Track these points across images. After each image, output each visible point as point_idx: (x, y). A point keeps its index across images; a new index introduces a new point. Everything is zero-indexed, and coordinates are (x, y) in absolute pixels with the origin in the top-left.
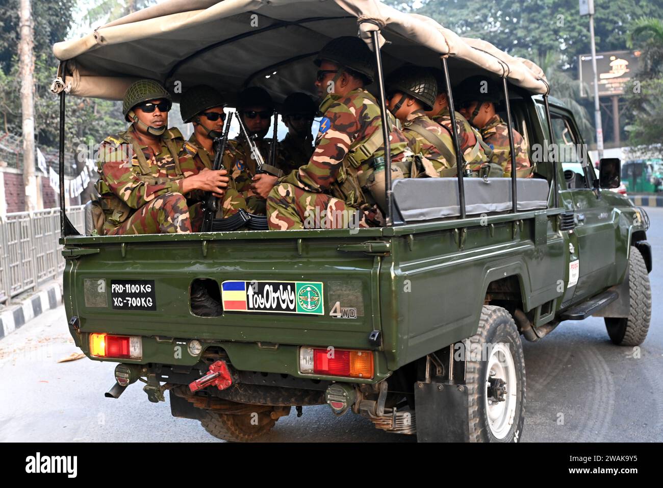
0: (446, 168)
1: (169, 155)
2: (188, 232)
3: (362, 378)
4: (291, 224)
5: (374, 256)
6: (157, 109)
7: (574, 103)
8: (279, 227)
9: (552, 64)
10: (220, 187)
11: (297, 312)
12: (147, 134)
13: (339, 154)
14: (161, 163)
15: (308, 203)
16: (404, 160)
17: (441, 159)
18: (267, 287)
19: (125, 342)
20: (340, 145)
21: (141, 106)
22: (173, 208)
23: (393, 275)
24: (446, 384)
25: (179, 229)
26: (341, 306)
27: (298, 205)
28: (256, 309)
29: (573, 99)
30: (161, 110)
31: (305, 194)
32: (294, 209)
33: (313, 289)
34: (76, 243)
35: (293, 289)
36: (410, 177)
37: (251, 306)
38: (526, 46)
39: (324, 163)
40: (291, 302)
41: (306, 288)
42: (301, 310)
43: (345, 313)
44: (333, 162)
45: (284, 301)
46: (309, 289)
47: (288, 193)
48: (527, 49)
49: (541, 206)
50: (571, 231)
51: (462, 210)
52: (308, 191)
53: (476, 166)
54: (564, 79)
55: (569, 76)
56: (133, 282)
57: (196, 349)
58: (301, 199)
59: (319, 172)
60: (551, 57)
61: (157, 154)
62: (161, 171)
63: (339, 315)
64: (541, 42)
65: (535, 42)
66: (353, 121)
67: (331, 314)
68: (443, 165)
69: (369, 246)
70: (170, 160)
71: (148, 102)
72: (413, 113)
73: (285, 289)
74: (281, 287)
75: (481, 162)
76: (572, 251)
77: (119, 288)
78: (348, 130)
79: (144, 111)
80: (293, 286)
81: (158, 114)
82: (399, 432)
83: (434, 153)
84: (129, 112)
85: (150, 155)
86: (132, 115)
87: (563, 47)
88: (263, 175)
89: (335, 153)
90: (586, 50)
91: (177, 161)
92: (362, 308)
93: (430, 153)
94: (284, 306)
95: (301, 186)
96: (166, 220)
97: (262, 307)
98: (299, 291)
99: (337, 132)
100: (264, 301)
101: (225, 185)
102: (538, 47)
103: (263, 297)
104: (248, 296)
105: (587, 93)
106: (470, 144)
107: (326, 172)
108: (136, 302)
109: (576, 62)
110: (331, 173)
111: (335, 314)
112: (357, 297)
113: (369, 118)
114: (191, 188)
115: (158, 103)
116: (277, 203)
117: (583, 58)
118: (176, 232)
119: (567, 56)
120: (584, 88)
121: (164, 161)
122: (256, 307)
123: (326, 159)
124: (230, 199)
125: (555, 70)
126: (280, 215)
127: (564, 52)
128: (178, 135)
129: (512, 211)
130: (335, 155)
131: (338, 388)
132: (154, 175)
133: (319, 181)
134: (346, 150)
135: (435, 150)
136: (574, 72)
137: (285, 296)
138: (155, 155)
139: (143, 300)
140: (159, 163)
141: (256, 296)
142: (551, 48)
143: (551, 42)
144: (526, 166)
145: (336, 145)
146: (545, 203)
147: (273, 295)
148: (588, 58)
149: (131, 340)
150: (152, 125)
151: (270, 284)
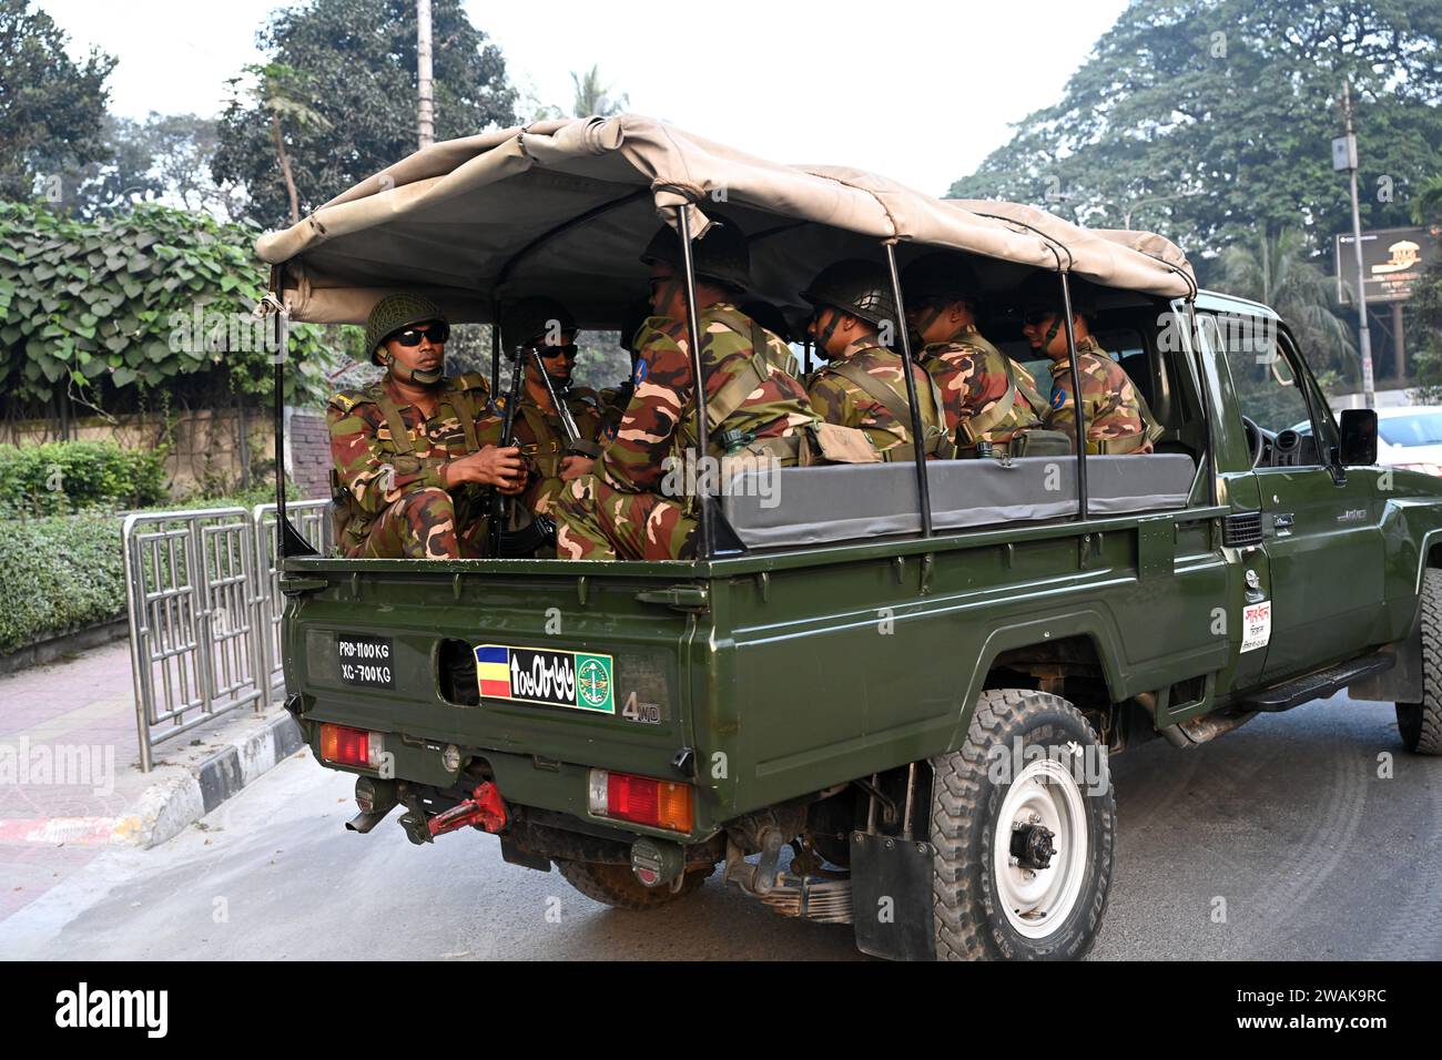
0: (905, 442)
1: (455, 419)
2: (445, 557)
3: (676, 830)
4: (587, 548)
5: (685, 614)
6: (425, 340)
7: (1327, 313)
8: (568, 554)
9: (1290, 249)
10: (506, 477)
11: (577, 707)
12: (411, 382)
13: (661, 425)
14: (438, 432)
15: (617, 512)
16: (788, 433)
17: (895, 426)
18: (537, 658)
19: (362, 739)
20: (661, 409)
21: (397, 335)
22: (419, 515)
23: (714, 648)
24: (899, 838)
25: (428, 552)
26: (638, 700)
27: (602, 515)
28: (523, 697)
29: (1324, 306)
30: (431, 341)
31: (616, 495)
32: (593, 521)
33: (599, 667)
34: (300, 569)
35: (571, 666)
36: (796, 465)
37: (516, 692)
38: (1246, 220)
39: (637, 442)
40: (570, 687)
41: (588, 664)
42: (583, 703)
43: (643, 713)
44: (651, 439)
45: (559, 685)
46: (593, 667)
47: (587, 492)
48: (1248, 225)
49: (1167, 504)
50: (1251, 548)
51: (924, 521)
52: (618, 491)
53: (1004, 435)
54: (1310, 274)
55: (1319, 269)
56: (367, 640)
57: (453, 761)
58: (607, 504)
59: (629, 458)
60: (1288, 238)
61: (428, 417)
62: (437, 447)
63: (636, 716)
64: (1271, 214)
65: (1260, 212)
66: (683, 365)
67: (625, 713)
68: (899, 437)
69: (675, 594)
70: (455, 427)
71: (407, 329)
72: (854, 344)
73: (561, 664)
74: (556, 659)
75: (1014, 427)
76: (1255, 585)
77: (347, 648)
78: (675, 382)
79: (404, 344)
80: (571, 658)
81: (427, 347)
82: (821, 920)
83: (880, 415)
84: (377, 348)
85: (412, 420)
86: (383, 353)
87: (1309, 220)
88: (576, 459)
89: (654, 422)
90: (1346, 227)
91: (470, 430)
92: (668, 706)
93: (873, 417)
94: (560, 695)
95: (610, 480)
96: (410, 536)
97: (531, 693)
98: (581, 671)
99: (656, 386)
100: (532, 683)
101: (513, 472)
102: (1265, 221)
103: (531, 676)
104: (511, 673)
105: (1349, 298)
106: (993, 396)
107: (644, 458)
108: (370, 674)
109: (1332, 244)
110: (651, 458)
111: (630, 714)
112: (660, 686)
113: (715, 359)
114: (458, 479)
115: (426, 328)
116: (568, 511)
117: (1343, 240)
118: (425, 556)
119: (1316, 236)
120: (1345, 289)
121: (442, 430)
122: (523, 693)
123: (640, 435)
124: (547, 496)
125: (1294, 259)
126: (572, 532)
127: (1309, 229)
128: (478, 385)
129: (1079, 517)
130: (654, 427)
131: (647, 845)
132: (419, 455)
133: (634, 474)
134: (673, 417)
135: (882, 411)
136: (1327, 264)
137: (560, 678)
138: (423, 420)
139: (379, 670)
140: (433, 434)
141: (522, 674)
142: (1288, 222)
143: (1289, 213)
144: (1131, 431)
145: (655, 409)
146: (1185, 497)
147: (545, 674)
148: (1350, 240)
149: (370, 737)
150: (419, 368)
151: (540, 654)
